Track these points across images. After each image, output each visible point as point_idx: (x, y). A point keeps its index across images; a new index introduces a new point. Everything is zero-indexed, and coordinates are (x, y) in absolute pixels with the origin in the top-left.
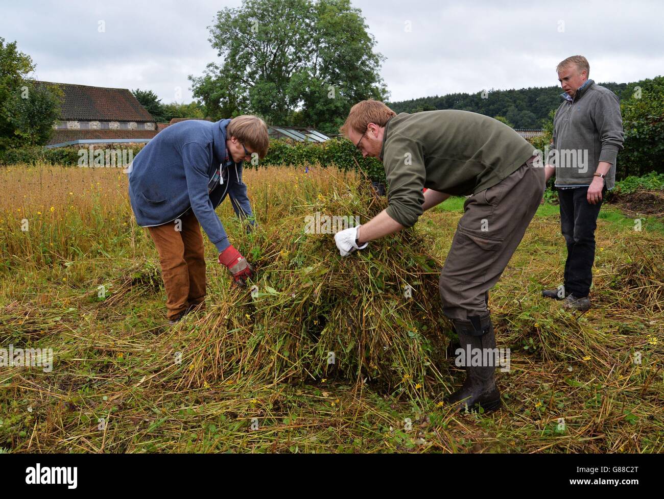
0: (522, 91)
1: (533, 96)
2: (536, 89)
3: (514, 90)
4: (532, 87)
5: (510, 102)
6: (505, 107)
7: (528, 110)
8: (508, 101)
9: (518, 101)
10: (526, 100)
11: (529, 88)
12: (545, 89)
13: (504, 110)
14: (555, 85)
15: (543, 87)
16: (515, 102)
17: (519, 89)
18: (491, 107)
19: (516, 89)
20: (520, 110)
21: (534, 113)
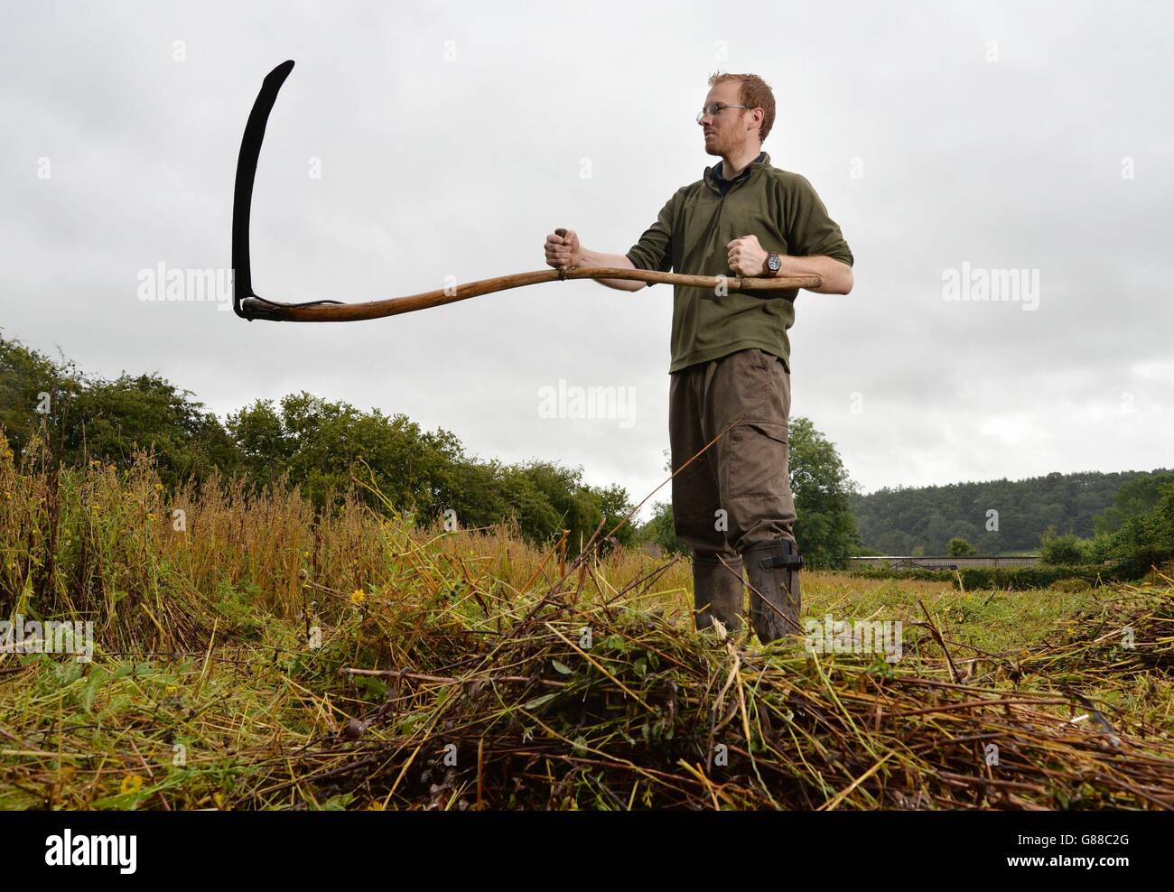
0: (949, 489)
1: (968, 496)
2: (971, 485)
3: (935, 487)
4: (965, 482)
5: (932, 506)
6: (924, 514)
7: (964, 519)
8: (928, 506)
9: (945, 505)
10: (958, 503)
11: (961, 484)
12: (987, 484)
13: (924, 519)
14: (1001, 479)
15: (983, 482)
16: (939, 506)
17: (943, 485)
18: (901, 515)
19: (939, 486)
20: (951, 518)
21: (974, 523)
